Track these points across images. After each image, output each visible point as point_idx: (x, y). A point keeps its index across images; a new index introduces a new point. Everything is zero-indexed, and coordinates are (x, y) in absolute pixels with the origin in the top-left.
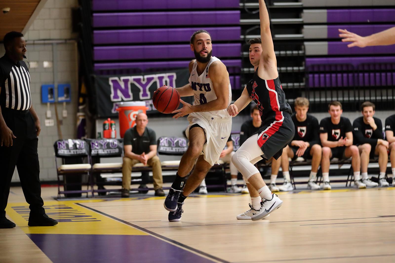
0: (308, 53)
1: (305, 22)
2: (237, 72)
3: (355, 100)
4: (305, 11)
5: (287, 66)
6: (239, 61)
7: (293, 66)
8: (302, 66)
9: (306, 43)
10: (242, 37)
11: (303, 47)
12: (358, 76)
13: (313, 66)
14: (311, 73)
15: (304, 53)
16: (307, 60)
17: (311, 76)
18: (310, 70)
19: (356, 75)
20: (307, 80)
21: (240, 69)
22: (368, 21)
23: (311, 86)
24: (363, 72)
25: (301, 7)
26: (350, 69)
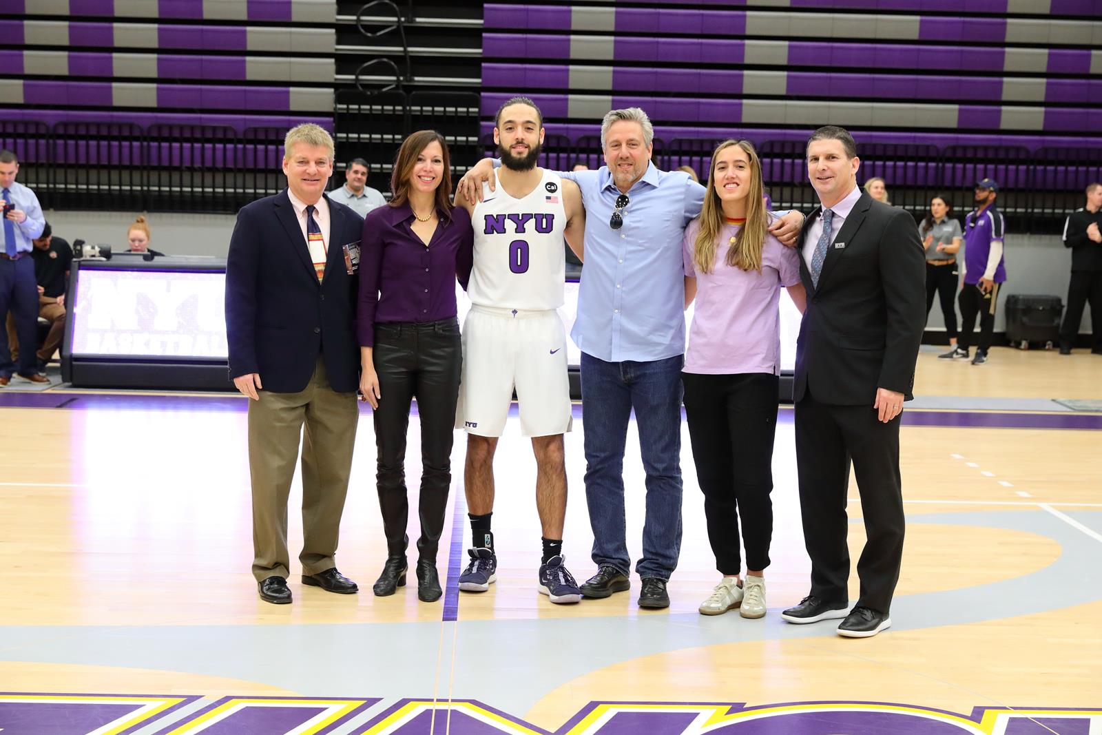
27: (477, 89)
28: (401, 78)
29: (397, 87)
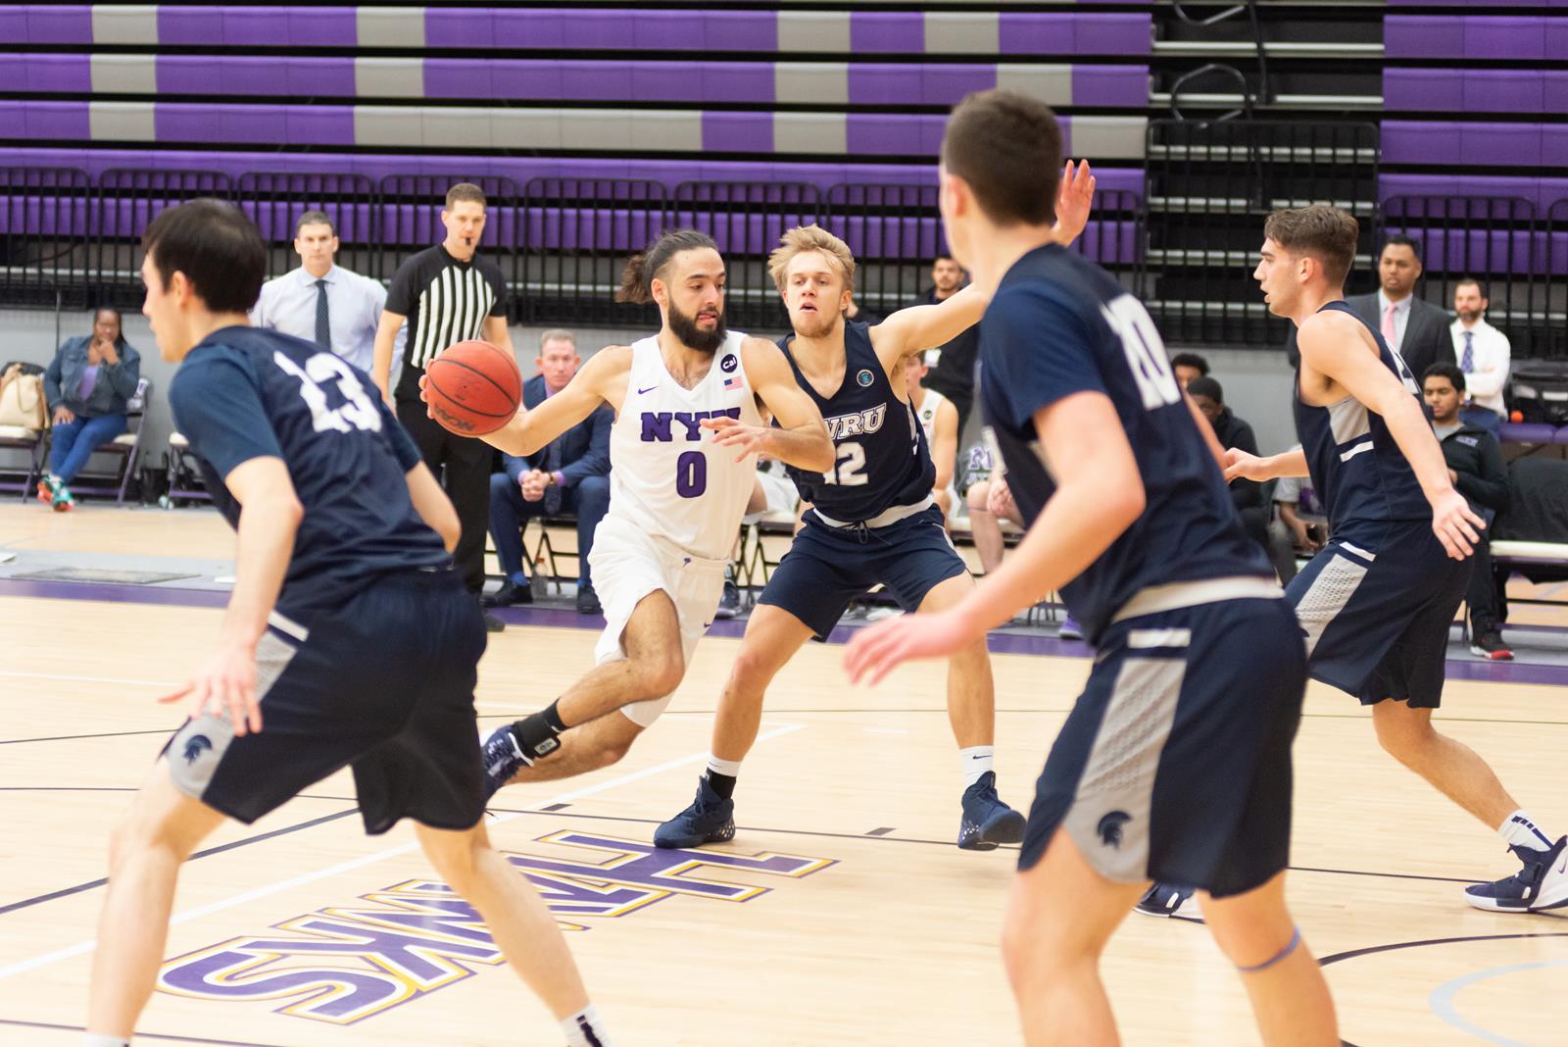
27: (1374, 116)
28: (1253, 98)
29: (1243, 116)
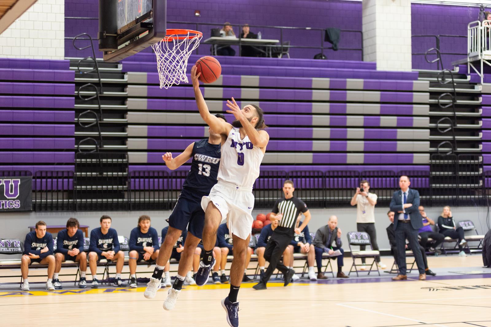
0: (131, 161)
1: (129, 135)
2: (70, 175)
3: (169, 201)
4: (129, 126)
5: (112, 172)
6: (73, 166)
7: (118, 172)
8: (125, 172)
9: (129, 153)
10: (76, 146)
11: (127, 156)
12: (172, 181)
13: (135, 172)
14: (133, 177)
15: (128, 161)
16: (130, 166)
17: (132, 180)
18: (132, 175)
19: (170, 180)
20: (129, 183)
21: (73, 174)
22: (181, 136)
23: (132, 188)
24: (176, 177)
25: (126, 122)
26: (165, 175)
